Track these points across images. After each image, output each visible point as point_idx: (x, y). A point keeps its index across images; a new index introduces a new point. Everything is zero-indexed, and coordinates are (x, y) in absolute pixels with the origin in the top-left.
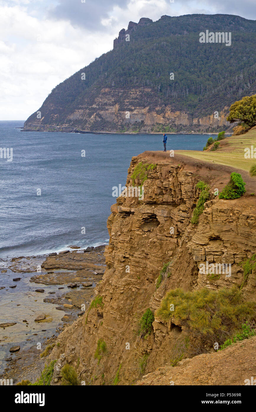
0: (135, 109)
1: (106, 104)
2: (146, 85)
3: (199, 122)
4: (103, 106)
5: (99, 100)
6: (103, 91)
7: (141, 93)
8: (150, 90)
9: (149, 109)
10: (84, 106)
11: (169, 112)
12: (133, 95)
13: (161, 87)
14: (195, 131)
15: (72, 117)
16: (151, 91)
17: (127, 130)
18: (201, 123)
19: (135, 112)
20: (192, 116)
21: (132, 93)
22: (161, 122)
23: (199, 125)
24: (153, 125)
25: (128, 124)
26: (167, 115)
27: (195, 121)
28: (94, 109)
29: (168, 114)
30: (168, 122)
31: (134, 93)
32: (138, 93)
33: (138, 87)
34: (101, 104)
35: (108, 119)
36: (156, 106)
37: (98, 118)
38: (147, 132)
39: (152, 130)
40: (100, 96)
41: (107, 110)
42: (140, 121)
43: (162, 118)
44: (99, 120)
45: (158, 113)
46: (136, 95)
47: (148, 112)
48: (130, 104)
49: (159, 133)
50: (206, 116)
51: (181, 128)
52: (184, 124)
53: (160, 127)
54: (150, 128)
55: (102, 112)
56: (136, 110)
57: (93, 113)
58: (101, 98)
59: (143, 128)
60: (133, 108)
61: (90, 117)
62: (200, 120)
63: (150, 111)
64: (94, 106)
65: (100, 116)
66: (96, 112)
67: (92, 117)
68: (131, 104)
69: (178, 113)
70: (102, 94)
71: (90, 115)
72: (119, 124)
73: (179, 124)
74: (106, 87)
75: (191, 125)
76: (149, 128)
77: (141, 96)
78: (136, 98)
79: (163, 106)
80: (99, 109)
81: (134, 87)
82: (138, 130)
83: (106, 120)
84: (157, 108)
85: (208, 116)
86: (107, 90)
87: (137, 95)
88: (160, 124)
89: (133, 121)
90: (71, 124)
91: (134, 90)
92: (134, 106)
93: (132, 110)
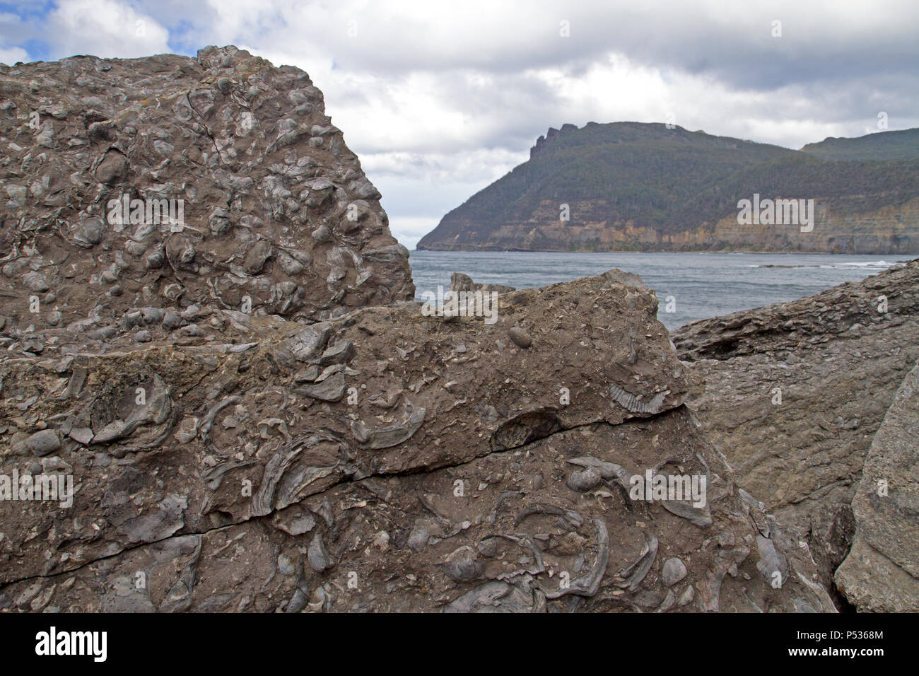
0: (587, 224)
1: (547, 218)
2: (599, 197)
3: (670, 239)
4: (544, 221)
5: (537, 213)
6: (543, 203)
8: (604, 202)
9: (607, 224)
10: (514, 222)
11: (631, 228)
13: (619, 200)
14: (666, 250)
15: (497, 234)
16: (607, 204)
17: (578, 249)
18: (672, 241)
19: (587, 228)
20: (661, 232)
21: (582, 205)
22: (621, 239)
23: (671, 243)
24: (610, 243)
25: (579, 241)
26: (628, 232)
27: (665, 239)
28: (532, 224)
29: (631, 229)
30: (629, 240)
31: (585, 206)
32: (589, 205)
33: (590, 199)
34: (540, 218)
35: (551, 236)
36: (615, 220)
37: (538, 234)
40: (540, 209)
41: (549, 225)
42: (594, 237)
43: (622, 235)
44: (540, 236)
45: (618, 228)
47: (606, 227)
50: (679, 232)
51: (648, 246)
52: (652, 241)
53: (620, 245)
54: (609, 247)
55: (543, 228)
56: (589, 225)
57: (531, 229)
58: (542, 212)
59: (600, 246)
60: (585, 223)
61: (528, 233)
62: (672, 237)
63: (607, 226)
64: (531, 220)
65: (541, 233)
66: (535, 227)
67: (531, 233)
68: (582, 218)
69: (643, 229)
70: (542, 207)
71: (527, 231)
72: (568, 240)
73: (644, 241)
74: (547, 199)
75: (660, 243)
76: (607, 246)
77: (594, 209)
78: (588, 212)
79: (623, 220)
80: (539, 224)
81: (584, 199)
82: (593, 248)
83: (548, 237)
84: (615, 223)
85: (682, 233)
86: (548, 202)
87: (589, 208)
88: (619, 242)
89: (584, 238)
90: (497, 242)
91: (584, 202)
92: (585, 220)
93: (583, 225)
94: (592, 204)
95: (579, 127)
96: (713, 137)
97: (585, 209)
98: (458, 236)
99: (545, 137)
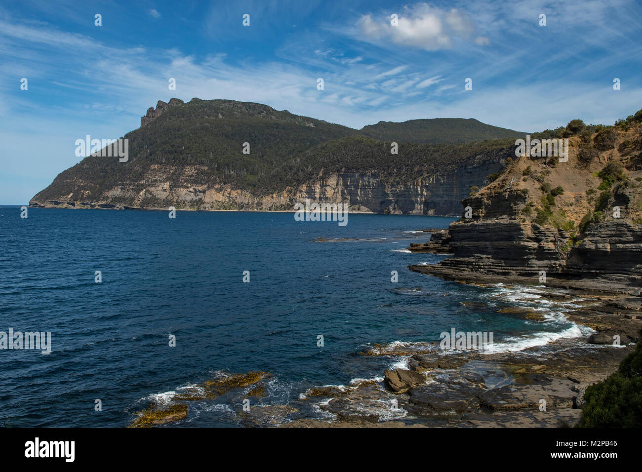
1: (156, 181)
2: (202, 163)
4: (153, 184)
5: (147, 176)
6: (152, 167)
7: (196, 171)
8: (206, 168)
9: (208, 187)
10: (126, 183)
11: (229, 190)
13: (218, 166)
14: (257, 209)
15: (109, 194)
16: (208, 169)
17: (184, 208)
18: (263, 201)
19: (191, 189)
20: (253, 194)
21: (187, 170)
22: (221, 200)
23: (262, 204)
24: (212, 202)
25: (184, 201)
26: (226, 193)
27: (257, 200)
28: (142, 185)
29: (228, 192)
30: (228, 200)
31: (189, 171)
32: (193, 170)
33: (194, 165)
34: (150, 180)
35: (160, 196)
36: (215, 184)
37: (148, 194)
38: (207, 209)
39: (212, 207)
40: (149, 172)
41: (158, 186)
42: (197, 198)
43: (221, 196)
44: (149, 196)
45: (217, 190)
48: (185, 181)
49: (220, 210)
50: (269, 194)
51: (243, 206)
52: (246, 202)
53: (220, 204)
54: (210, 206)
55: (152, 189)
56: (193, 188)
57: (142, 189)
58: (151, 174)
59: (202, 206)
60: (190, 185)
61: (138, 193)
62: (262, 198)
63: (208, 189)
64: (143, 182)
65: (150, 193)
66: (145, 189)
67: (141, 193)
68: (187, 181)
69: (239, 191)
70: (151, 170)
71: (138, 191)
72: (175, 200)
73: (240, 202)
74: (155, 164)
75: (252, 203)
77: (197, 173)
78: (192, 176)
79: (222, 184)
80: (149, 185)
81: (188, 165)
82: (197, 207)
83: (157, 197)
84: (217, 186)
85: (271, 195)
86: (156, 166)
87: (193, 173)
88: (219, 202)
89: (189, 199)
90: (109, 201)
91: (189, 167)
92: (190, 183)
93: (188, 188)
94: (196, 169)
95: (185, 102)
96: (295, 116)
97: (189, 173)
98: (71, 194)
99: (155, 108)
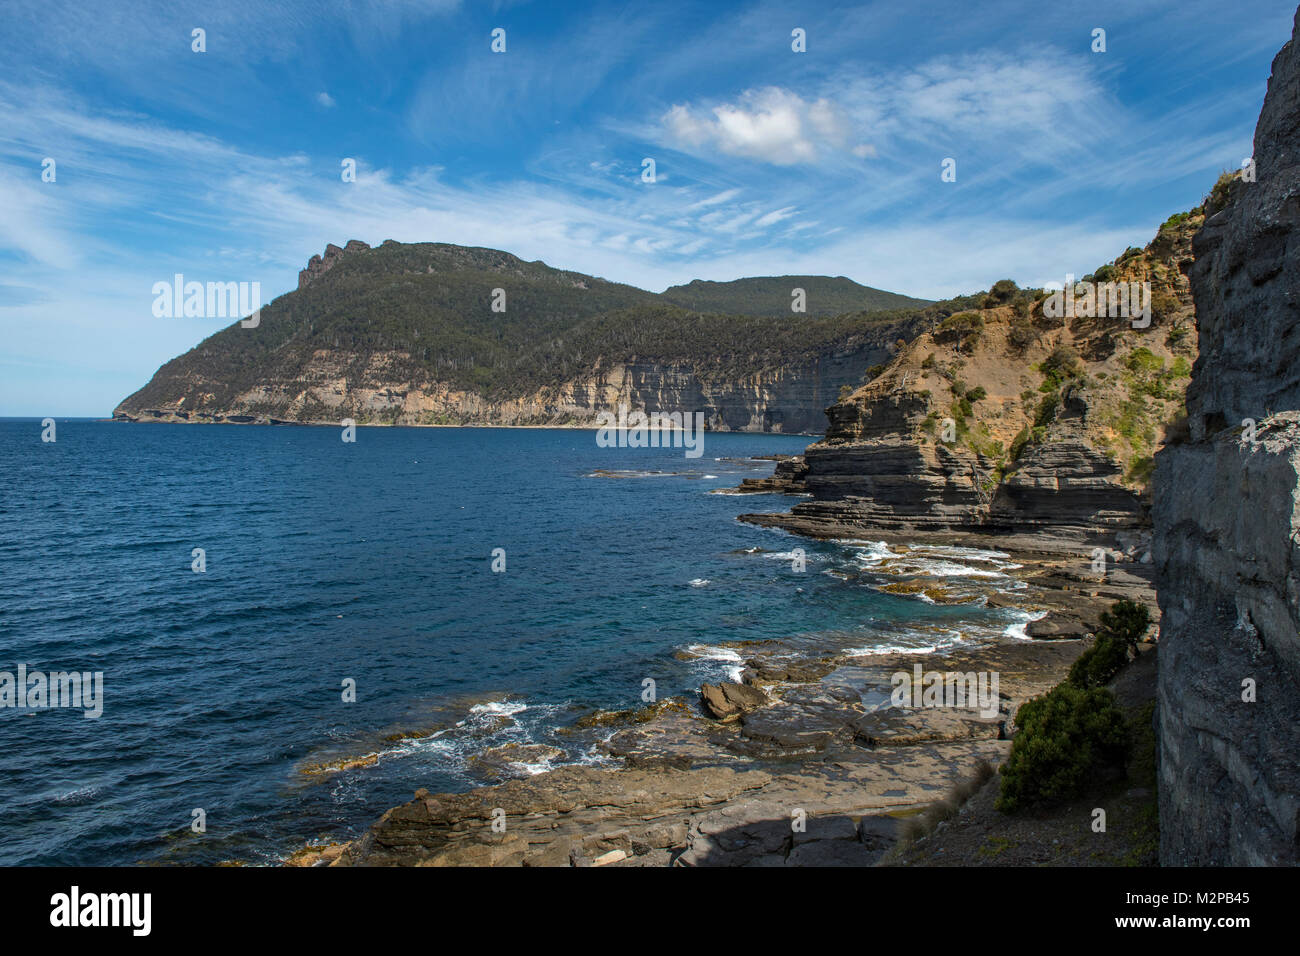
0: (382, 387)
1: (324, 376)
2: (400, 348)
4: (319, 382)
5: (309, 368)
6: (317, 353)
7: (391, 361)
8: (408, 356)
9: (410, 387)
10: (273, 380)
11: (445, 393)
12: (378, 363)
13: (428, 353)
14: (492, 423)
15: (246, 399)
16: (411, 358)
17: (370, 421)
18: (502, 411)
19: (383, 391)
20: (487, 399)
21: (375, 359)
22: (432, 408)
24: (418, 412)
25: (371, 410)
26: (441, 397)
27: (492, 408)
28: (301, 384)
29: (444, 395)
30: (443, 409)
31: (379, 360)
32: (386, 359)
33: (387, 350)
34: (314, 376)
35: (331, 402)
36: (422, 381)
37: (311, 399)
38: (409, 423)
39: (417, 421)
40: (313, 362)
41: (328, 386)
42: (393, 405)
43: (433, 402)
44: (315, 403)
45: (426, 393)
46: (383, 363)
47: (409, 391)
48: (373, 378)
49: (430, 425)
50: (511, 399)
51: (469, 418)
52: (474, 411)
53: (431, 415)
55: (318, 390)
56: (385, 388)
57: (300, 392)
58: (315, 366)
59: (401, 418)
60: (380, 384)
61: (294, 397)
62: (503, 406)
64: (302, 379)
65: (315, 397)
66: (305, 390)
67: (300, 397)
68: (375, 377)
69: (461, 394)
70: (316, 359)
71: (294, 394)
72: (355, 409)
73: (463, 411)
74: (323, 349)
76: (412, 417)
77: (393, 364)
78: (383, 368)
79: (434, 382)
80: (312, 384)
81: (378, 350)
82: (392, 420)
83: (325, 403)
84: (425, 386)
85: (514, 400)
86: (324, 353)
87: (386, 363)
88: (430, 411)
89: (380, 405)
90: (245, 410)
91: (378, 354)
92: (380, 380)
93: (377, 388)
94: (390, 357)
95: (372, 247)
96: (556, 271)
98: (183, 399)
99: (322, 257)
